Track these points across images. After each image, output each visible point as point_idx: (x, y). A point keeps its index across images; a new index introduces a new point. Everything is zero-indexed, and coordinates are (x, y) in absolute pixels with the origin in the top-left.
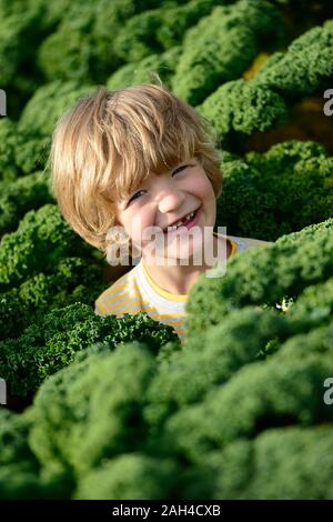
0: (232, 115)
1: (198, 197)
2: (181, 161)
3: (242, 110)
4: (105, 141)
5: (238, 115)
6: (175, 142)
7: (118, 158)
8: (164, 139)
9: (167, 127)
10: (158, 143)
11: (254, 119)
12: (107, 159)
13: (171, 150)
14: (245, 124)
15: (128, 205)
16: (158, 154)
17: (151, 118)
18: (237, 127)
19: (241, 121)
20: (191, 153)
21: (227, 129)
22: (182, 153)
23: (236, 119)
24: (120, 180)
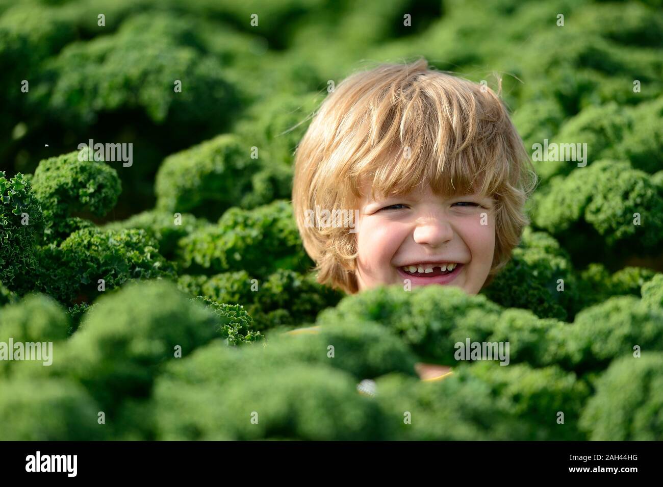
0: (590, 199)
1: (469, 250)
2: (472, 191)
3: (605, 197)
4: (391, 114)
5: (598, 201)
6: (477, 162)
8: (465, 151)
9: (478, 139)
10: (455, 151)
11: (614, 215)
12: (381, 136)
13: (467, 173)
14: (602, 216)
15: (377, 211)
16: (448, 163)
17: (464, 118)
18: (589, 217)
19: (598, 211)
20: (490, 188)
21: (575, 214)
22: (478, 182)
23: (593, 207)
24: (383, 176)
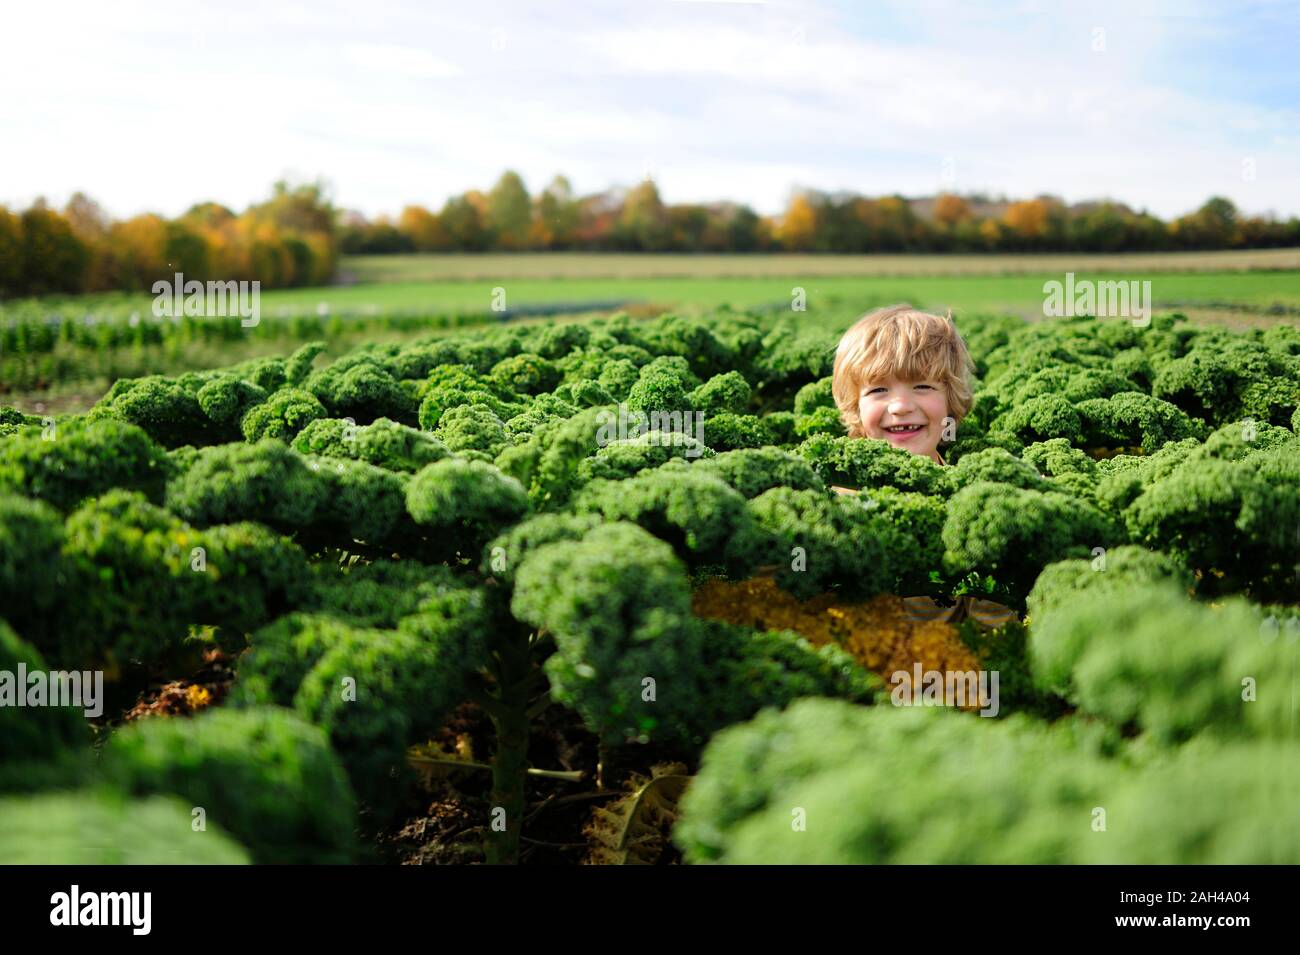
0: (1033, 414)
1: (927, 416)
2: (924, 379)
3: (1043, 413)
4: (874, 334)
5: (1038, 415)
6: (927, 362)
7: (874, 352)
8: (918, 354)
9: (927, 347)
10: (910, 356)
11: (1047, 423)
12: (866, 348)
13: (919, 367)
14: (1039, 424)
15: (868, 394)
16: (906, 361)
17: (917, 333)
18: (1033, 425)
19: (1038, 420)
20: (936, 373)
21: (1025, 424)
22: (928, 373)
23: (1035, 419)
24: (866, 369)
